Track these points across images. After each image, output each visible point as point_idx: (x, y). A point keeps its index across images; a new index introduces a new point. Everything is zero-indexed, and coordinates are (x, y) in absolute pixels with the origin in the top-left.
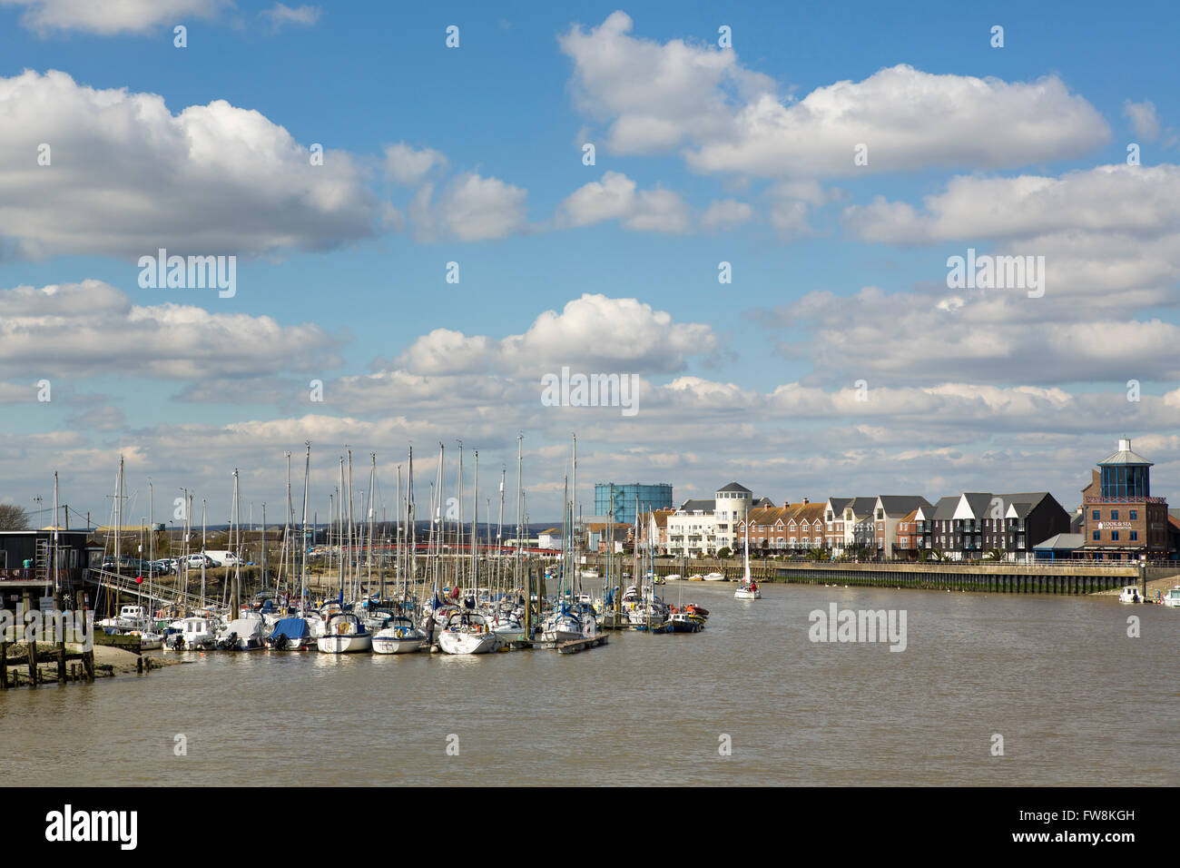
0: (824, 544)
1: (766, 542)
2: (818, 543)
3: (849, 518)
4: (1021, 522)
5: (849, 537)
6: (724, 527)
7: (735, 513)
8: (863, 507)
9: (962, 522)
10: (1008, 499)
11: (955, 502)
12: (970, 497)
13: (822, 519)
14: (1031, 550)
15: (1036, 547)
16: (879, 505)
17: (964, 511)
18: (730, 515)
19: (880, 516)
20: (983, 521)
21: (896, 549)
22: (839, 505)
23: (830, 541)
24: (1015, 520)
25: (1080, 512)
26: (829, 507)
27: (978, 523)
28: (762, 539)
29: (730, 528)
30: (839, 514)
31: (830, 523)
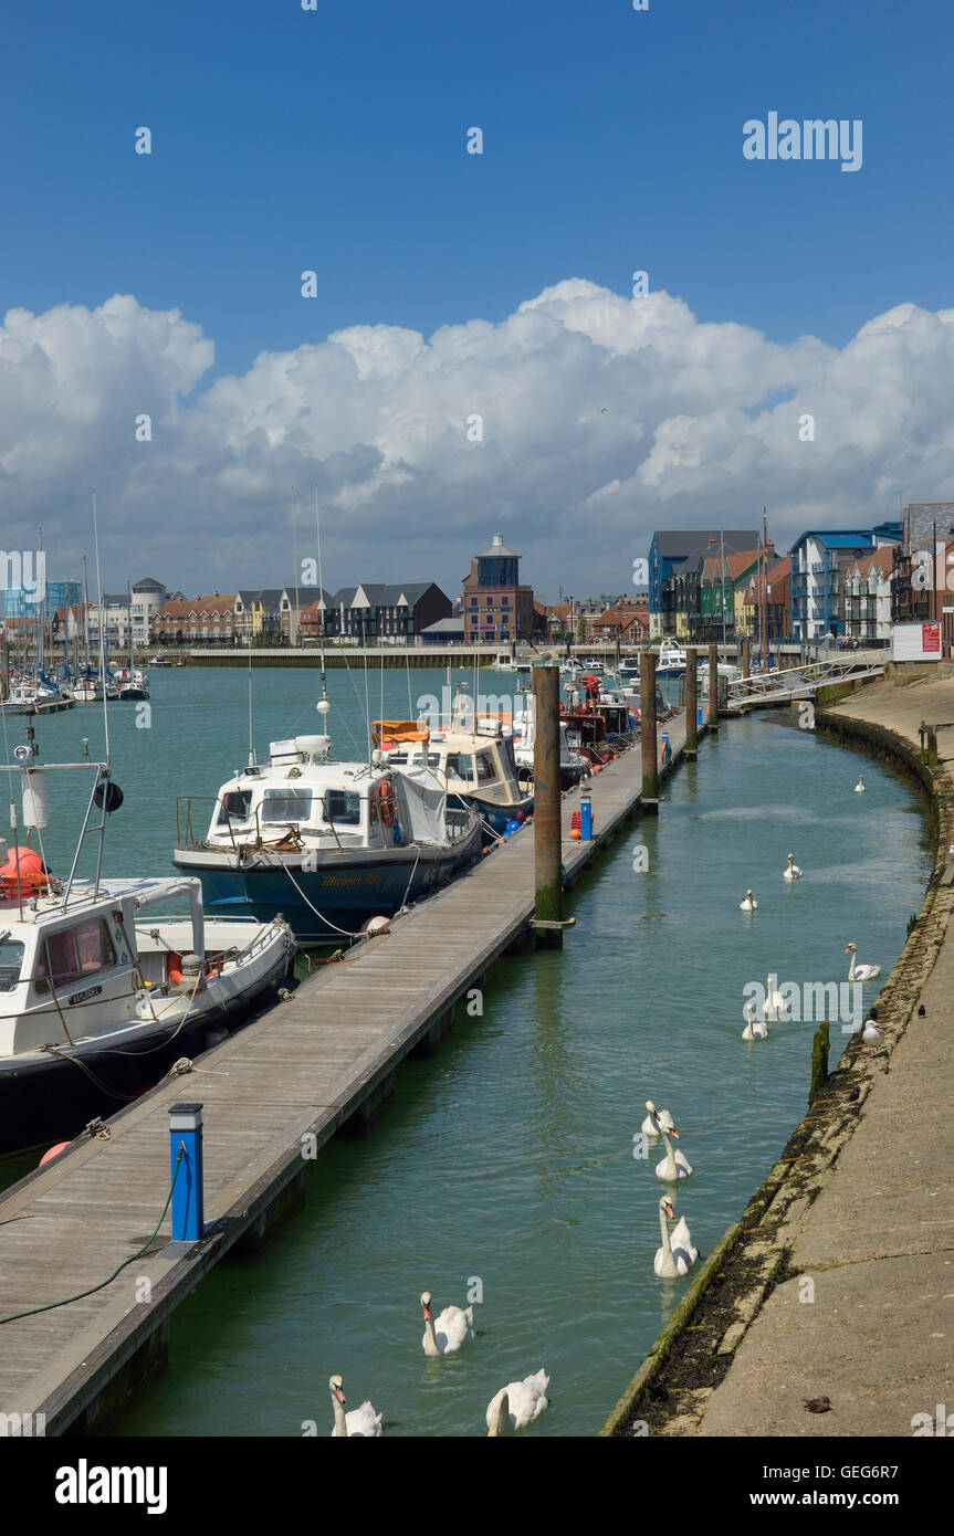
0: (235, 634)
1: (180, 633)
2: (228, 632)
3: (257, 609)
4: (411, 610)
5: (257, 625)
6: (139, 619)
7: (150, 606)
8: (269, 599)
9: (359, 610)
10: (398, 590)
11: (353, 592)
12: (367, 588)
13: (232, 611)
14: (419, 634)
15: (424, 630)
16: (285, 597)
17: (361, 601)
18: (146, 608)
19: (286, 607)
20: (378, 609)
21: (299, 637)
22: (248, 597)
23: (240, 631)
24: (405, 608)
25: (459, 600)
26: (239, 600)
27: (373, 611)
28: (175, 631)
29: (146, 620)
30: (248, 607)
31: (239, 613)
